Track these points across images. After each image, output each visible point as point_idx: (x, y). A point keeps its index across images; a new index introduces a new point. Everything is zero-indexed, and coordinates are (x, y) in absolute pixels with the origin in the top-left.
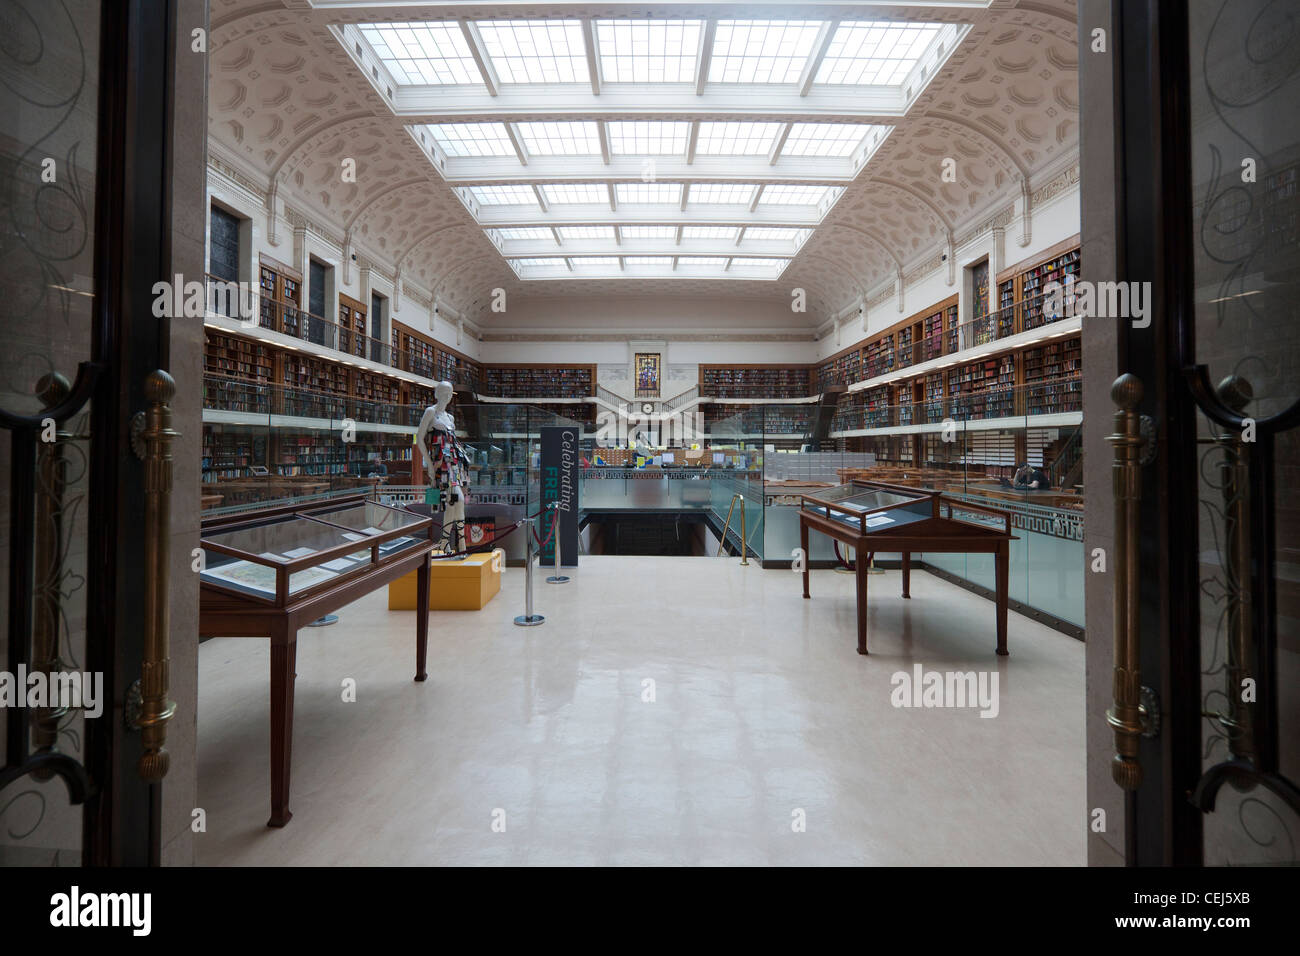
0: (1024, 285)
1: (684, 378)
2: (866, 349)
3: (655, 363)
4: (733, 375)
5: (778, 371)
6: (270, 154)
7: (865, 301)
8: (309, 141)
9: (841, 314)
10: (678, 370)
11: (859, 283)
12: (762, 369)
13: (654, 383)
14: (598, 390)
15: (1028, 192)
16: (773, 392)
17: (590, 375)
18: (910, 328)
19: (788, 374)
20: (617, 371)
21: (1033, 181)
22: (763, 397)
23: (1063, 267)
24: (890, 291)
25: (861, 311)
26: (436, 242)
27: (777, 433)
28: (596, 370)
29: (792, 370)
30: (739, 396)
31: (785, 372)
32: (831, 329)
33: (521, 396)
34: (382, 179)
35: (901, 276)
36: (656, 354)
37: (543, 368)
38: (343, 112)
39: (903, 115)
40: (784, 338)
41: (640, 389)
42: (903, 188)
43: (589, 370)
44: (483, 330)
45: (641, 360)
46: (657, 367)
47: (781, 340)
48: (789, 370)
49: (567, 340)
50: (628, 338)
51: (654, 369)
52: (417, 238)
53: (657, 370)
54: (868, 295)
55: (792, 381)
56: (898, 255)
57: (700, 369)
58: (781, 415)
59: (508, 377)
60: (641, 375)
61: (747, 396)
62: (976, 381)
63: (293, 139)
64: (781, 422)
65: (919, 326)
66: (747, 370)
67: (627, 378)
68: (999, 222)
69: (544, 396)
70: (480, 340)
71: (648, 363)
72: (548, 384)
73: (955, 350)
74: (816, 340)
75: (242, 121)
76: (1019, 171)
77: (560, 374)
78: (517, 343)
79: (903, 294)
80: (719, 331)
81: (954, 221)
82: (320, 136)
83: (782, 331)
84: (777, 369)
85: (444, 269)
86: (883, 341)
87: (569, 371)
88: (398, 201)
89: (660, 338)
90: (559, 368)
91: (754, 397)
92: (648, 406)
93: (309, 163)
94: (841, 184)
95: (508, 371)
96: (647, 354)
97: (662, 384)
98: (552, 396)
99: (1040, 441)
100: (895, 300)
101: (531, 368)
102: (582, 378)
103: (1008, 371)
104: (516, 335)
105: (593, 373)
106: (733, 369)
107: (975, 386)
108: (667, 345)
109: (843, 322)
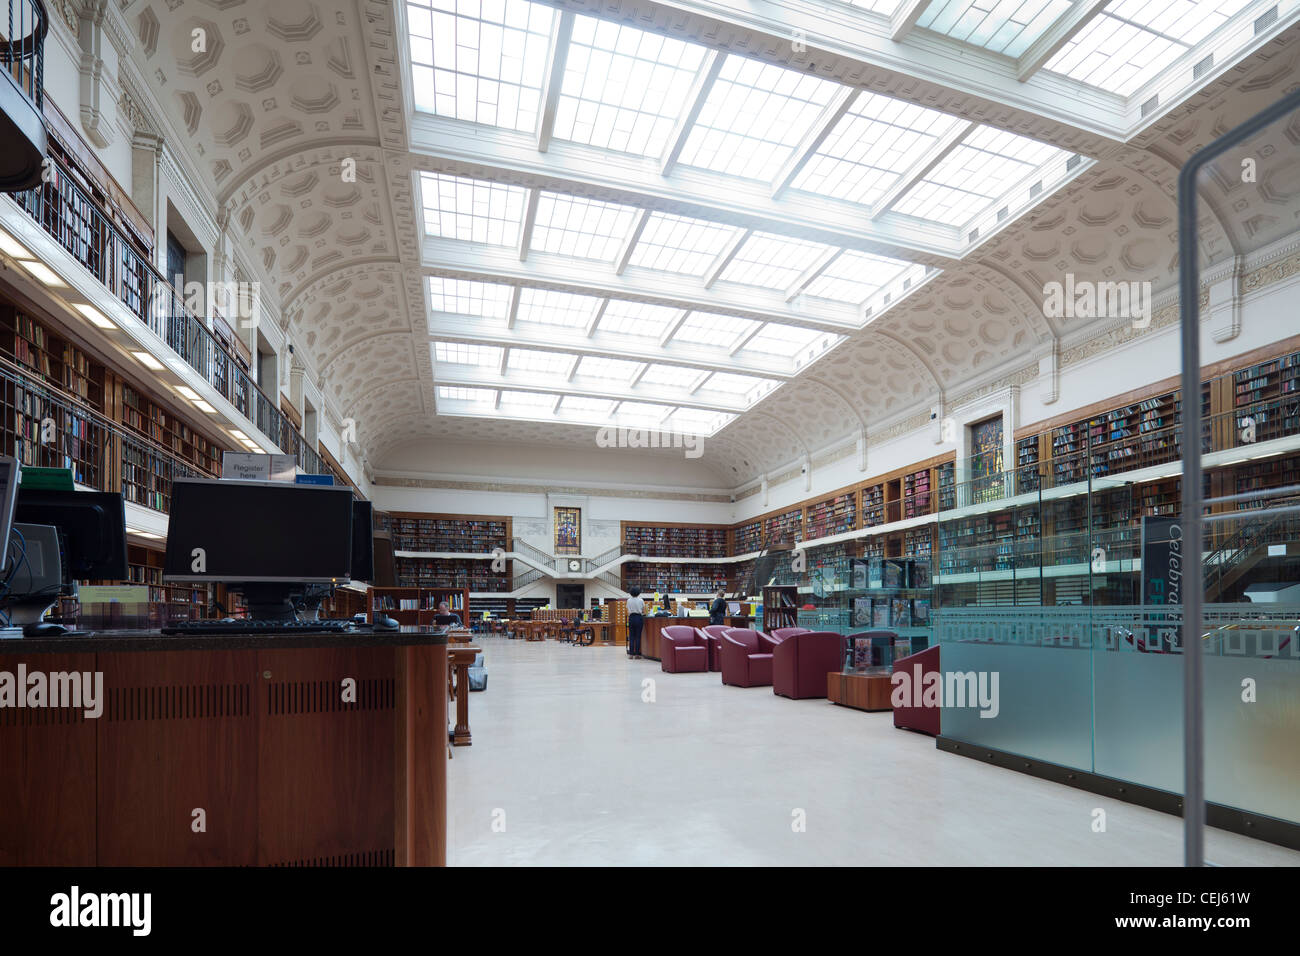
0: (1054, 440)
1: (605, 534)
2: (811, 508)
3: (575, 518)
4: (654, 533)
5: (698, 530)
6: (222, 167)
7: (809, 461)
8: (276, 163)
9: (771, 475)
10: (599, 525)
11: (803, 443)
12: (683, 529)
13: (574, 540)
14: (516, 544)
15: (1058, 352)
16: (693, 552)
17: (505, 528)
18: (880, 486)
19: (708, 534)
20: (534, 525)
21: (1066, 341)
22: (684, 556)
23: (1111, 422)
24: (851, 449)
25: (804, 471)
26: (366, 351)
27: (697, 593)
28: (511, 523)
29: (711, 530)
30: (661, 555)
31: (704, 532)
32: (756, 489)
33: (425, 550)
34: (339, 248)
35: (866, 436)
36: (576, 509)
37: (450, 519)
38: (336, 130)
39: (959, 259)
40: (704, 498)
41: (559, 545)
42: (903, 343)
43: (504, 523)
44: (376, 471)
45: (560, 514)
46: (577, 522)
47: (700, 500)
48: (708, 530)
49: (478, 489)
50: (546, 491)
51: (574, 524)
52: (349, 341)
53: (577, 526)
54: (812, 456)
55: (710, 541)
56: (863, 415)
57: (622, 526)
58: (701, 575)
59: (408, 527)
60: (561, 530)
61: (669, 555)
62: (980, 535)
63: (258, 153)
64: (700, 582)
65: (895, 485)
66: (669, 529)
67: (545, 533)
68: (1017, 380)
69: (453, 550)
70: (373, 483)
71: (567, 518)
72: (457, 537)
73: (952, 506)
74: (733, 501)
75: (203, 98)
76: (1049, 329)
77: (471, 527)
78: (418, 489)
79: (866, 454)
80: (640, 487)
81: (947, 380)
82: (294, 159)
83: (702, 491)
84: (697, 529)
85: (360, 390)
86: (837, 500)
87: (480, 524)
88: (345, 285)
89: (580, 491)
90: (468, 521)
91: (675, 555)
92: (575, 563)
93: (265, 198)
94: (840, 331)
95: (407, 522)
96: (567, 509)
97: (583, 541)
98: (461, 550)
99: (1080, 588)
100: (857, 460)
101: (436, 518)
102: (498, 532)
103: (1030, 524)
104: (417, 481)
105: (508, 526)
106: (654, 527)
107: (979, 539)
108: (588, 499)
109: (773, 483)
